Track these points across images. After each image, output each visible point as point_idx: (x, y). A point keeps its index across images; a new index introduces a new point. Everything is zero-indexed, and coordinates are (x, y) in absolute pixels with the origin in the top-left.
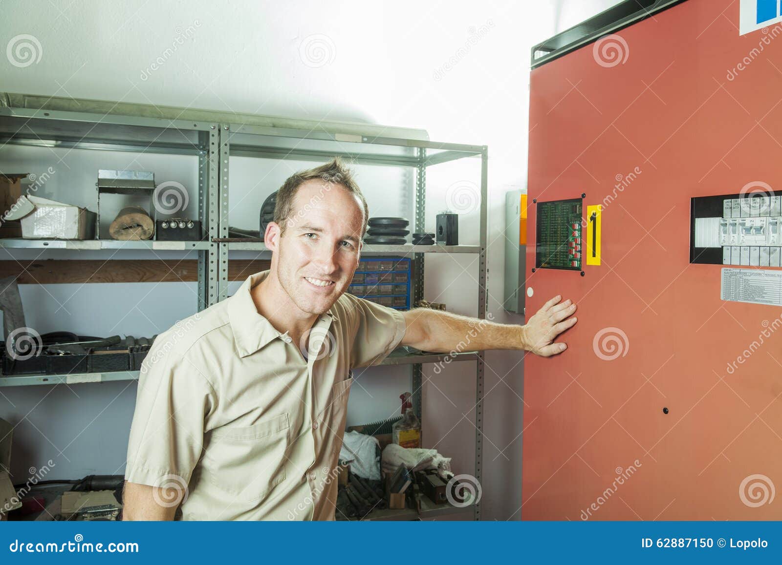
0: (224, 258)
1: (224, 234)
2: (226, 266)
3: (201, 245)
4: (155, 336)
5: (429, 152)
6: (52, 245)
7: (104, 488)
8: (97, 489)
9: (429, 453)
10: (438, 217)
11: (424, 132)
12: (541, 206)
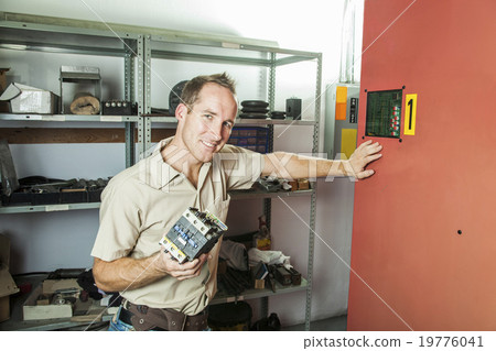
0: (148, 127)
1: (148, 111)
2: (149, 133)
3: (132, 119)
4: (110, 178)
5: (279, 56)
6: (33, 118)
7: (70, 277)
8: (65, 278)
9: (277, 254)
10: (288, 101)
11: (276, 43)
12: (369, 94)
